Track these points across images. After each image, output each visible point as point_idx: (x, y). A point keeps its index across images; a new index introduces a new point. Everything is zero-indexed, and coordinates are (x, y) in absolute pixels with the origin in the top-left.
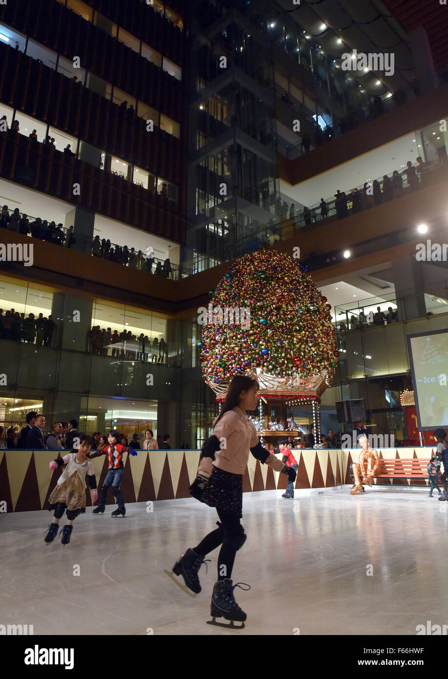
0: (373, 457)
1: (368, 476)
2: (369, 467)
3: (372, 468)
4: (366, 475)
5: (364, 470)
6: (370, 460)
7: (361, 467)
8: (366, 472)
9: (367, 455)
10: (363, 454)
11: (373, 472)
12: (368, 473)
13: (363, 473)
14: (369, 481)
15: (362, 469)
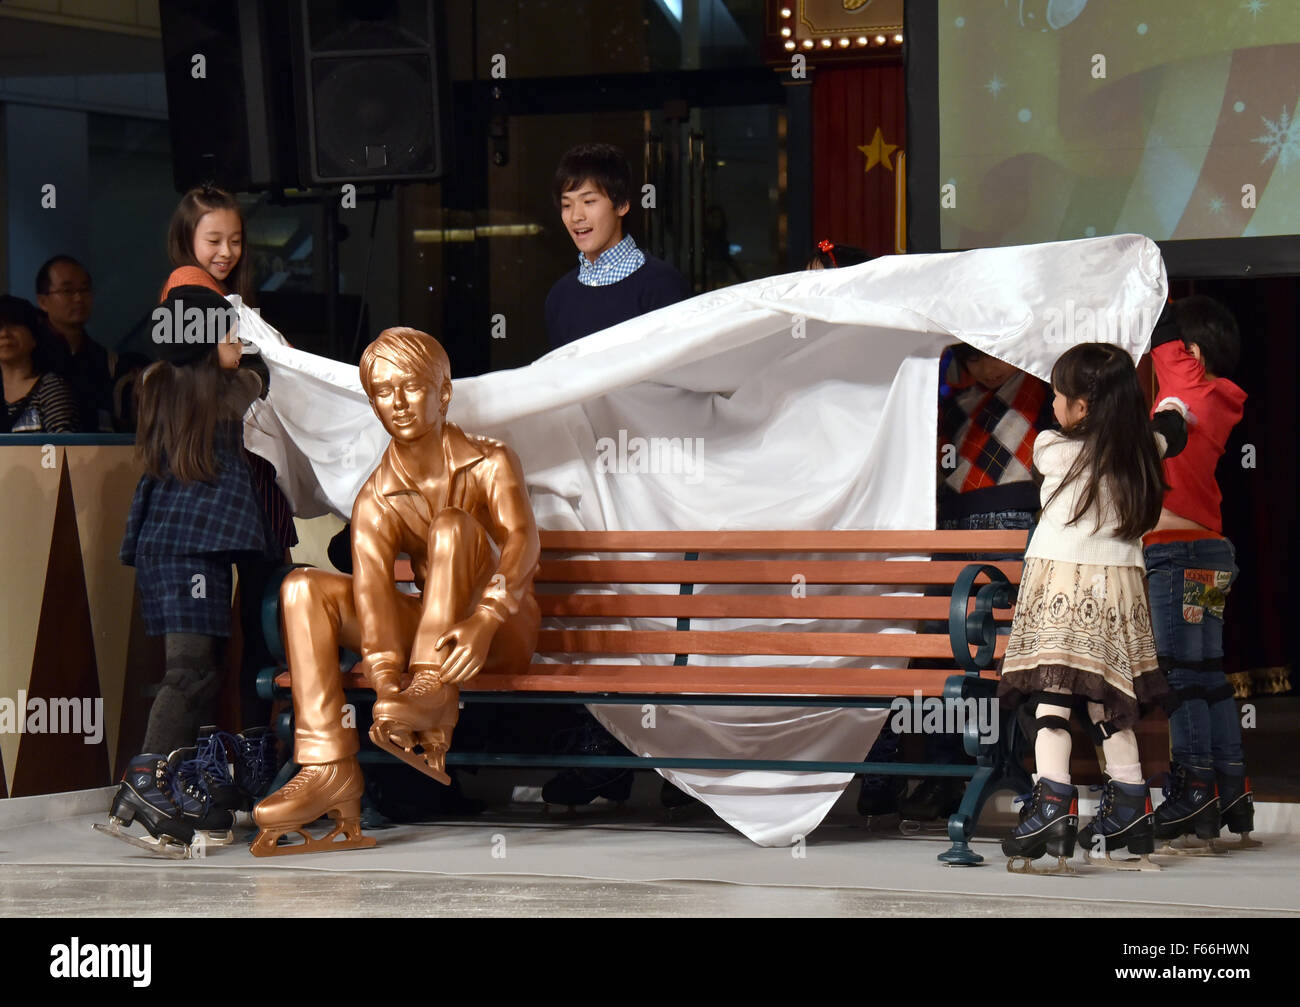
0: (483, 507)
1: (421, 682)
2: (437, 607)
3: (464, 607)
4: (404, 671)
5: (391, 631)
6: (444, 541)
7: (363, 600)
8: (407, 650)
9: (430, 498)
10: (388, 486)
11: (463, 652)
12: (426, 652)
13: (377, 661)
14: (424, 723)
15: (369, 620)
